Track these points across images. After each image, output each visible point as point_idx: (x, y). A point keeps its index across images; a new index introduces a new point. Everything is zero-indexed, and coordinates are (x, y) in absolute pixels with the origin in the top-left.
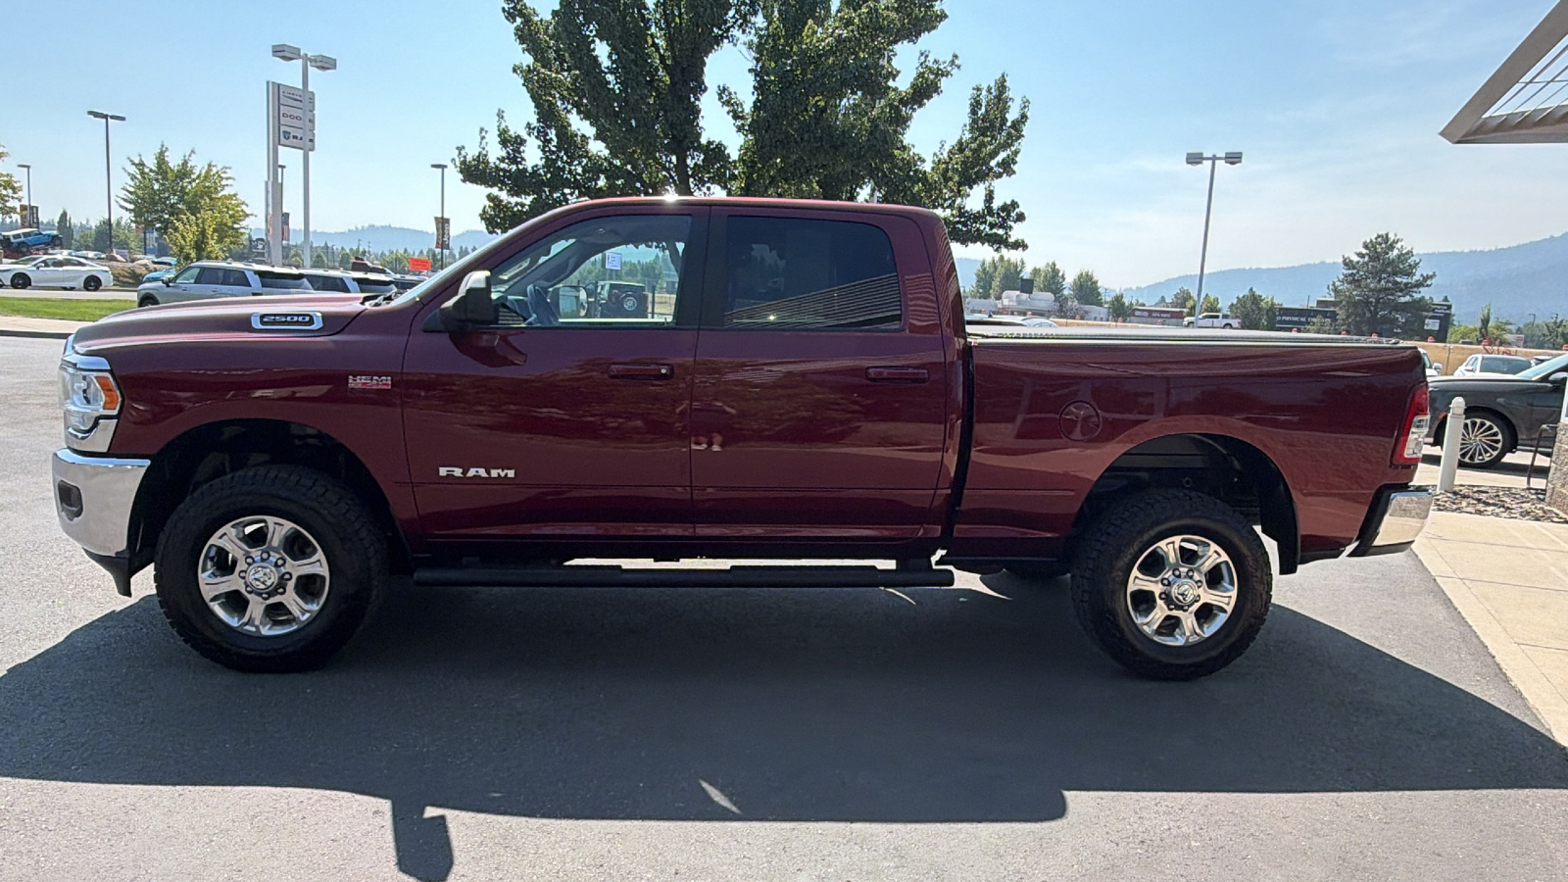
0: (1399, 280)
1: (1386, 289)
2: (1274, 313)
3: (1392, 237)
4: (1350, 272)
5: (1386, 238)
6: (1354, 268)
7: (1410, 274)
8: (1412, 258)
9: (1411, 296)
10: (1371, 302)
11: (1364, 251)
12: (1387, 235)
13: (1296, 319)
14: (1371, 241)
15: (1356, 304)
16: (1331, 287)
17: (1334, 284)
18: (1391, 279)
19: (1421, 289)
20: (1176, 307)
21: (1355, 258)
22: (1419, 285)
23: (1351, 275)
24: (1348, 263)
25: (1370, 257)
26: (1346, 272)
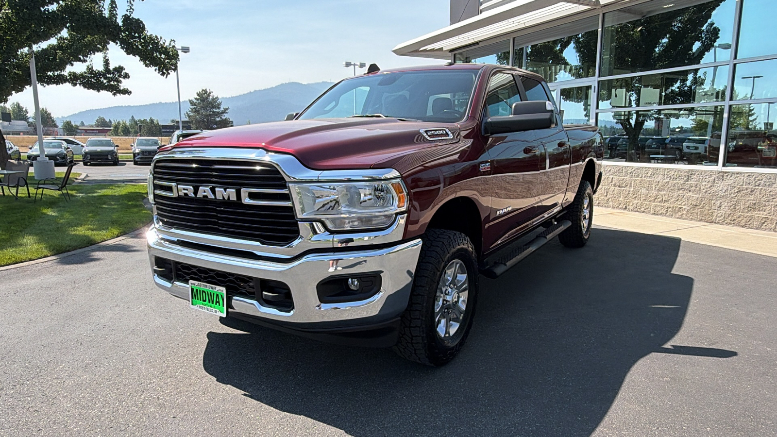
0: (215, 110)
1: (210, 115)
2: (160, 128)
3: (208, 90)
4: (194, 107)
5: (206, 91)
6: (195, 105)
7: (219, 108)
8: (219, 101)
9: (221, 118)
10: (205, 121)
11: (198, 97)
12: (206, 89)
13: (168, 130)
14: (200, 92)
15: (199, 122)
16: (186, 114)
17: (187, 113)
18: (212, 110)
19: (224, 114)
20: (98, 127)
21: (195, 101)
22: (223, 112)
23: (194, 108)
24: (192, 103)
25: (201, 100)
26: (192, 107)
